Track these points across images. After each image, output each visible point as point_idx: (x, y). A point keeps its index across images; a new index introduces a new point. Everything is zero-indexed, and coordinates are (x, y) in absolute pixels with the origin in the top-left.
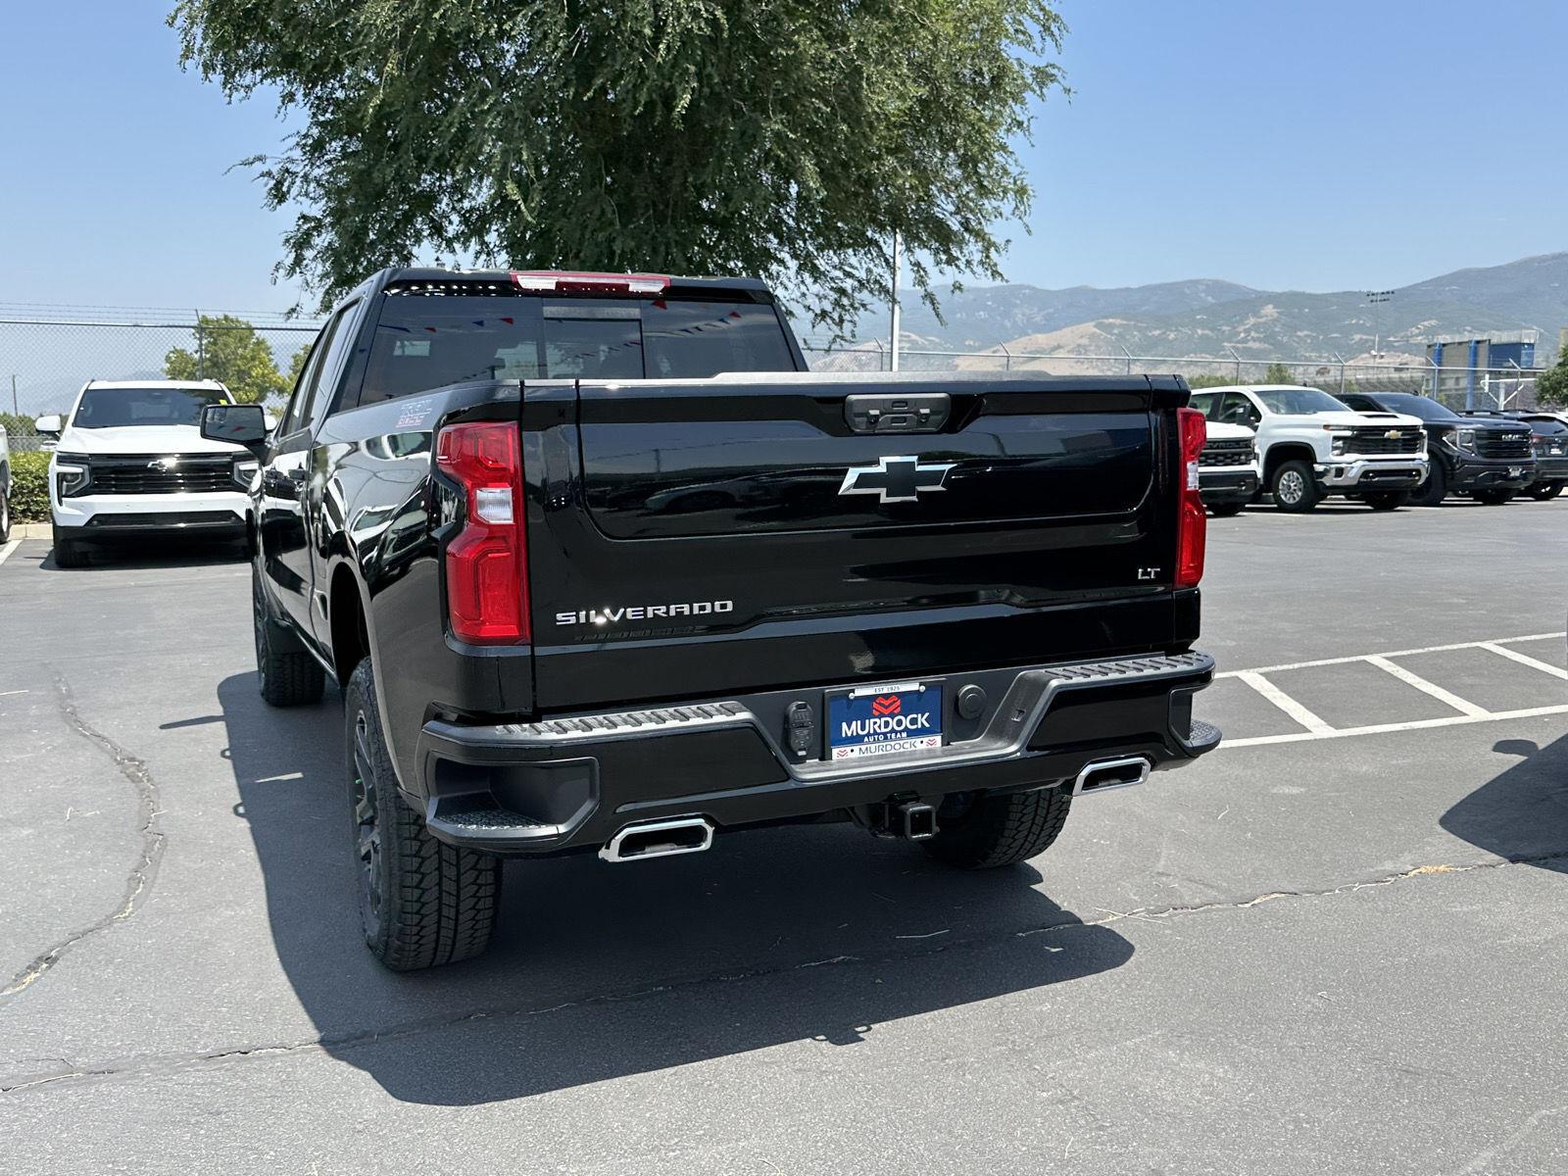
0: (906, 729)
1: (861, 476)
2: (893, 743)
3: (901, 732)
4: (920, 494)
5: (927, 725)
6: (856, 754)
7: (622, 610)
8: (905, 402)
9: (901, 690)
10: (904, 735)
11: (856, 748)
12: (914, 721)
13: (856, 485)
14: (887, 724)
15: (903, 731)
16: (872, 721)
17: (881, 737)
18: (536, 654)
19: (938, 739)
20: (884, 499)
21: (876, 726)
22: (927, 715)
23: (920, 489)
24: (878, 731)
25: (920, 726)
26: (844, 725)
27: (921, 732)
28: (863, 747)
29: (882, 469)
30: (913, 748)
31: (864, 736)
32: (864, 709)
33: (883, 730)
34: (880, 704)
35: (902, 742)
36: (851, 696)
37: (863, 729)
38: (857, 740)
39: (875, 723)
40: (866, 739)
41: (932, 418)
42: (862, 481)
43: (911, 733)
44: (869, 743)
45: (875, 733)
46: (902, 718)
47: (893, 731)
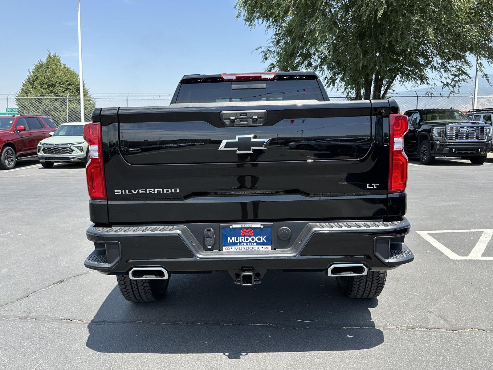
0: (256, 242)
1: (227, 143)
2: (249, 247)
3: (254, 243)
4: (254, 151)
5: (265, 241)
6: (233, 249)
7: (137, 190)
8: (246, 114)
9: (252, 227)
10: (255, 244)
11: (233, 247)
12: (259, 239)
13: (226, 146)
14: (247, 239)
15: (255, 242)
16: (241, 237)
17: (245, 244)
18: (109, 204)
19: (270, 247)
20: (238, 152)
21: (243, 240)
22: (265, 237)
23: (254, 148)
24: (244, 241)
25: (262, 241)
26: (229, 238)
27: (263, 244)
28: (236, 247)
29: (237, 140)
30: (258, 250)
31: (238, 243)
32: (237, 233)
33: (246, 241)
34: (244, 231)
35: (253, 247)
36: (231, 227)
37: (237, 240)
38: (235, 244)
39: (242, 238)
40: (238, 244)
41: (259, 120)
42: (228, 145)
43: (258, 244)
44: (238, 246)
45: (242, 242)
46: (254, 237)
47: (250, 242)
